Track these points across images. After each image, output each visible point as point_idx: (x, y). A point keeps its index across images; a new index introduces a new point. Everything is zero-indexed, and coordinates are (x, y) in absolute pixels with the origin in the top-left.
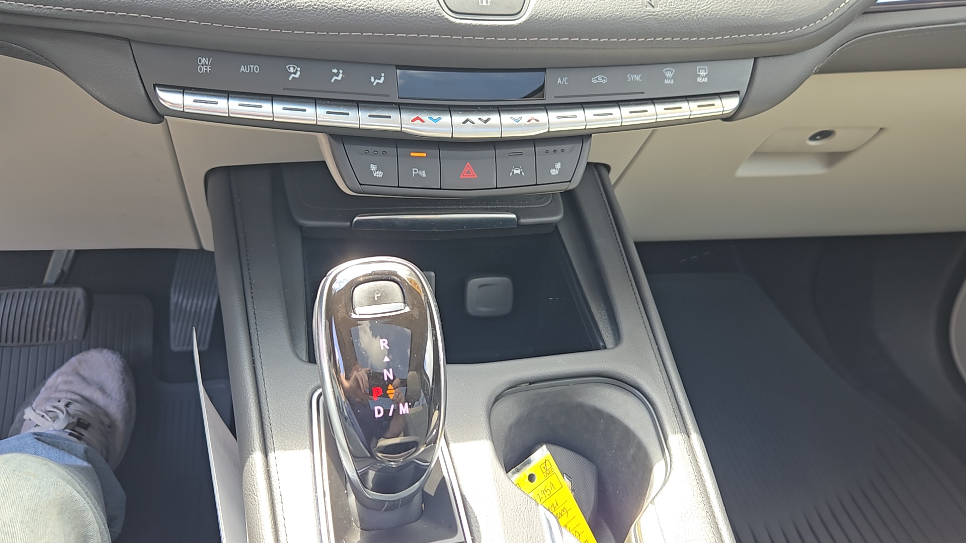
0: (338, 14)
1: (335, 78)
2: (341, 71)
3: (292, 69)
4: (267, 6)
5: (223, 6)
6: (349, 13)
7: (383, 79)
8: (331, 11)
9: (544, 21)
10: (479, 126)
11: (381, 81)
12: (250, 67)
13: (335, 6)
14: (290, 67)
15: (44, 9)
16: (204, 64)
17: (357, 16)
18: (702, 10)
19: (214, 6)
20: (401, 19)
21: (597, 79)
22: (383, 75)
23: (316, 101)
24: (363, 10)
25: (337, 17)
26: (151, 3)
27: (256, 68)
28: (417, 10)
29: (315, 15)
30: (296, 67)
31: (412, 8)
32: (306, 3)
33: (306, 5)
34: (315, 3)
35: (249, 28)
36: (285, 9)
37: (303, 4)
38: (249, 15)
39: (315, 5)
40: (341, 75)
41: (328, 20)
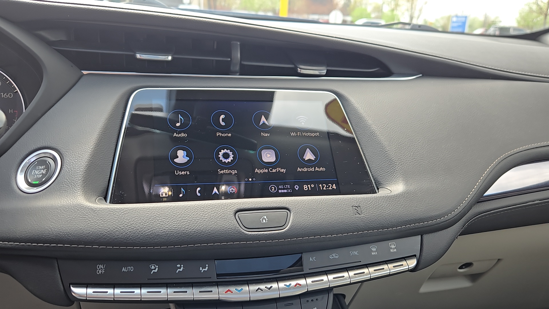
0: (180, 236)
1: (179, 270)
2: (182, 266)
3: (153, 267)
4: (139, 234)
5: (114, 236)
6: (187, 234)
7: (207, 268)
8: (176, 234)
9: (299, 229)
10: (265, 291)
11: (206, 269)
12: (128, 268)
13: (178, 231)
14: (152, 266)
15: (8, 244)
16: (101, 269)
17: (191, 236)
18: (387, 213)
19: (108, 237)
20: (217, 235)
21: (333, 256)
22: (207, 265)
23: (167, 285)
24: (195, 232)
25: (179, 237)
26: (71, 238)
27: (132, 268)
28: (226, 229)
29: (167, 237)
30: (156, 265)
31: (223, 228)
32: (161, 231)
33: (162, 232)
34: (167, 230)
35: (128, 248)
36: (149, 235)
37: (160, 232)
38: (128, 240)
39: (167, 231)
40: (182, 268)
41: (174, 239)
